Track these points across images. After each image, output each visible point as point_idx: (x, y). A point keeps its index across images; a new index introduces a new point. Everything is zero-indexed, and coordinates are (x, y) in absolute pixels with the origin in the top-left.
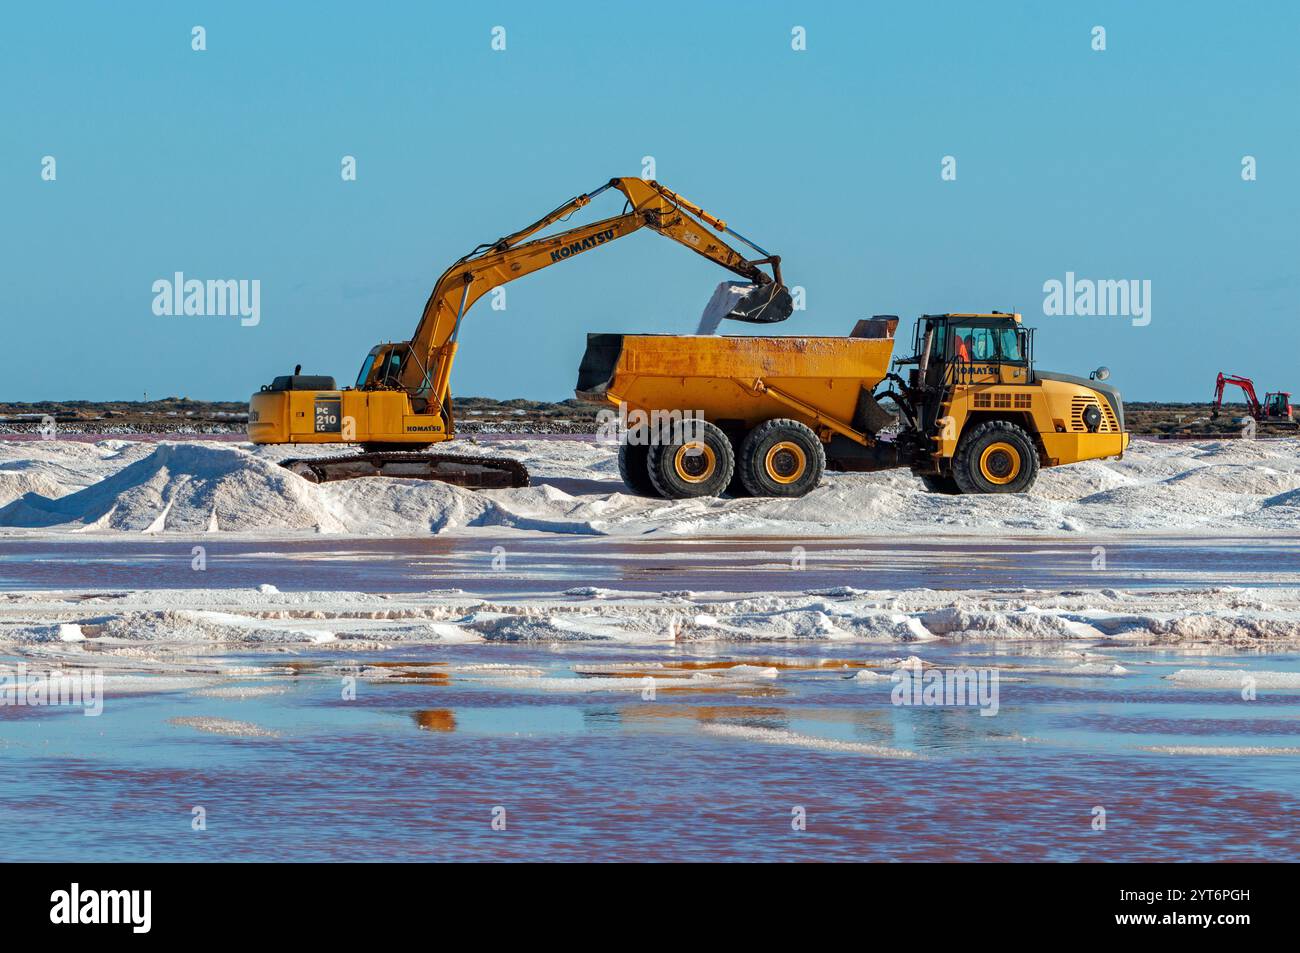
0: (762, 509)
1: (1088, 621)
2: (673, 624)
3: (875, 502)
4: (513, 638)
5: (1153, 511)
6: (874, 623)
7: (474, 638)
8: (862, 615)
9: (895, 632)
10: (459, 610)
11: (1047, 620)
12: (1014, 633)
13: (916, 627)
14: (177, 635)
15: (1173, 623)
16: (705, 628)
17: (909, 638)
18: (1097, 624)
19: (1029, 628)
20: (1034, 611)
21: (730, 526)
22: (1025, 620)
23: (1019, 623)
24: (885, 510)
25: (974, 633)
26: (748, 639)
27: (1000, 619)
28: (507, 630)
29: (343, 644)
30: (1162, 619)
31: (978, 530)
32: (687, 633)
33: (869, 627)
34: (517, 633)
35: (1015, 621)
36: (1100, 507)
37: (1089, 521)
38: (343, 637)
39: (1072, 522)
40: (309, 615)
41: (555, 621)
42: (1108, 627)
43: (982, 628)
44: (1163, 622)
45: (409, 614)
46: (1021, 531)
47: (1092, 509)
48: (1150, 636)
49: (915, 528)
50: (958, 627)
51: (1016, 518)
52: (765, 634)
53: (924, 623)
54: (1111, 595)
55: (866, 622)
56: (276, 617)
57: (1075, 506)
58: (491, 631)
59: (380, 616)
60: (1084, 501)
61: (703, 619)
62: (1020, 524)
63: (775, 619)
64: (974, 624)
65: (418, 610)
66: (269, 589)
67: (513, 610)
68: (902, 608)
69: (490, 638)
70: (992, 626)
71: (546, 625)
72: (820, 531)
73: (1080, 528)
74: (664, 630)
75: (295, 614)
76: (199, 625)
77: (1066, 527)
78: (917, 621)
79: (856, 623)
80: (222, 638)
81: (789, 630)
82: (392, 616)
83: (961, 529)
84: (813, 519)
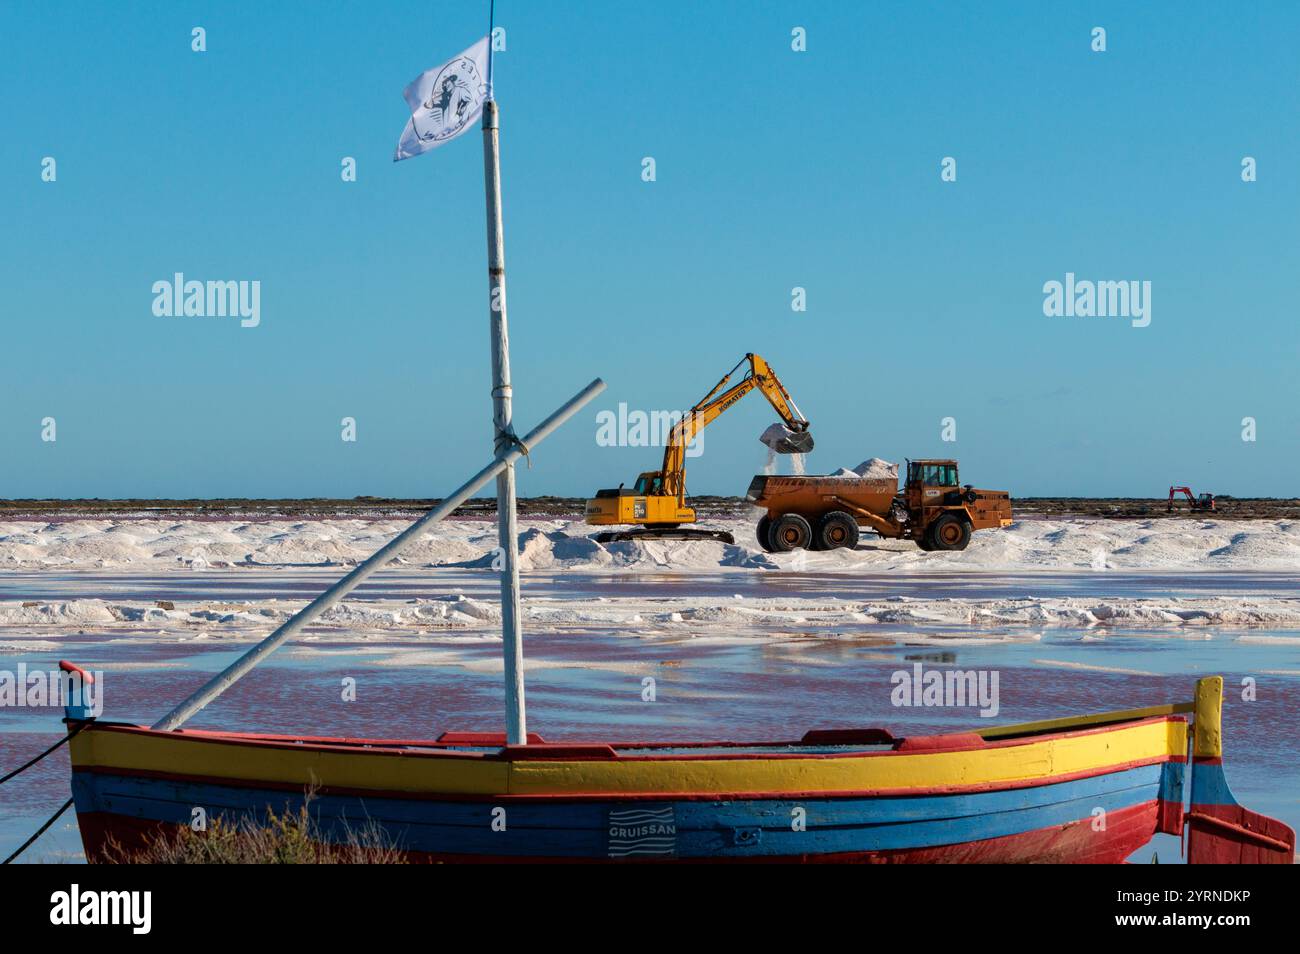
0: (948, 556)
1: (1175, 613)
2: (970, 613)
3: (1006, 553)
4: (892, 620)
5: (1152, 558)
6: (1069, 613)
7: (872, 620)
8: (1063, 609)
9: (1080, 618)
10: (858, 607)
11: (1155, 612)
12: (1139, 619)
13: (1090, 615)
14: (729, 618)
15: (1218, 614)
16: (986, 616)
17: (1087, 621)
18: (1179, 614)
19: (1146, 616)
20: (1145, 607)
21: (932, 566)
22: (1144, 612)
23: (1141, 614)
24: (1012, 557)
25: (1118, 619)
26: (1007, 622)
27: (1132, 612)
28: (889, 617)
29: (809, 623)
30: (1212, 612)
31: (1061, 568)
32: (977, 618)
33: (1066, 615)
34: (894, 618)
35: (1139, 613)
36: (1124, 556)
37: (1119, 563)
38: (809, 620)
39: (1110, 564)
40: (785, 609)
41: (912, 612)
42: (1186, 616)
43: (1123, 616)
44: (1213, 613)
45: (834, 609)
46: (1084, 568)
47: (1120, 556)
48: (1206, 621)
49: (1029, 567)
50: (1111, 614)
51: (1080, 561)
52: (1016, 619)
53: (1093, 613)
54: (1174, 600)
55: (1065, 613)
56: (769, 610)
57: (1110, 555)
58: (881, 617)
59: (819, 610)
60: (1115, 552)
61: (984, 612)
62: (1083, 565)
63: (1020, 611)
64: (1119, 614)
65: (838, 607)
66: (738, 597)
67: (884, 607)
68: (1081, 606)
69: (880, 620)
70: (1128, 615)
71: (908, 614)
72: (979, 568)
73: (1115, 567)
74: (966, 617)
75: (778, 609)
76: (739, 613)
77: (1107, 566)
78: (1090, 612)
79: (1060, 613)
80: (750, 621)
81: (1027, 617)
82: (825, 610)
83: (1052, 567)
84: (974, 562)
